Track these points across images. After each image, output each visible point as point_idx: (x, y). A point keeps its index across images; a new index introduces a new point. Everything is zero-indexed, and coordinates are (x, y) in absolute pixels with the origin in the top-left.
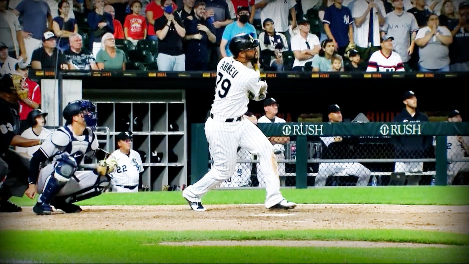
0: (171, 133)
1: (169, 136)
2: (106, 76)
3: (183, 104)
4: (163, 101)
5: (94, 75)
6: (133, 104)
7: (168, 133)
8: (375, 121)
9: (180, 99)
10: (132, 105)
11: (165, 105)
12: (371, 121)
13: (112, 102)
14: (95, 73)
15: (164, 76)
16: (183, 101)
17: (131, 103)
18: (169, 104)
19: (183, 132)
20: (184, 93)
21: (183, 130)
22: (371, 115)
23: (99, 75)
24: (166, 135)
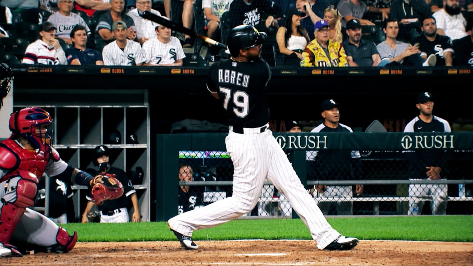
0: (130, 146)
1: (127, 149)
2: (47, 72)
3: (146, 108)
4: (120, 105)
5: (29, 71)
6: (81, 108)
7: (125, 146)
8: (395, 130)
9: (142, 103)
10: (79, 110)
11: (122, 109)
12: (388, 130)
13: (53, 106)
14: (30, 68)
15: (120, 72)
16: (146, 105)
17: (78, 107)
18: (128, 109)
19: (146, 145)
20: (146, 93)
21: (145, 142)
22: (388, 123)
23: (37, 71)
24: (123, 149)
